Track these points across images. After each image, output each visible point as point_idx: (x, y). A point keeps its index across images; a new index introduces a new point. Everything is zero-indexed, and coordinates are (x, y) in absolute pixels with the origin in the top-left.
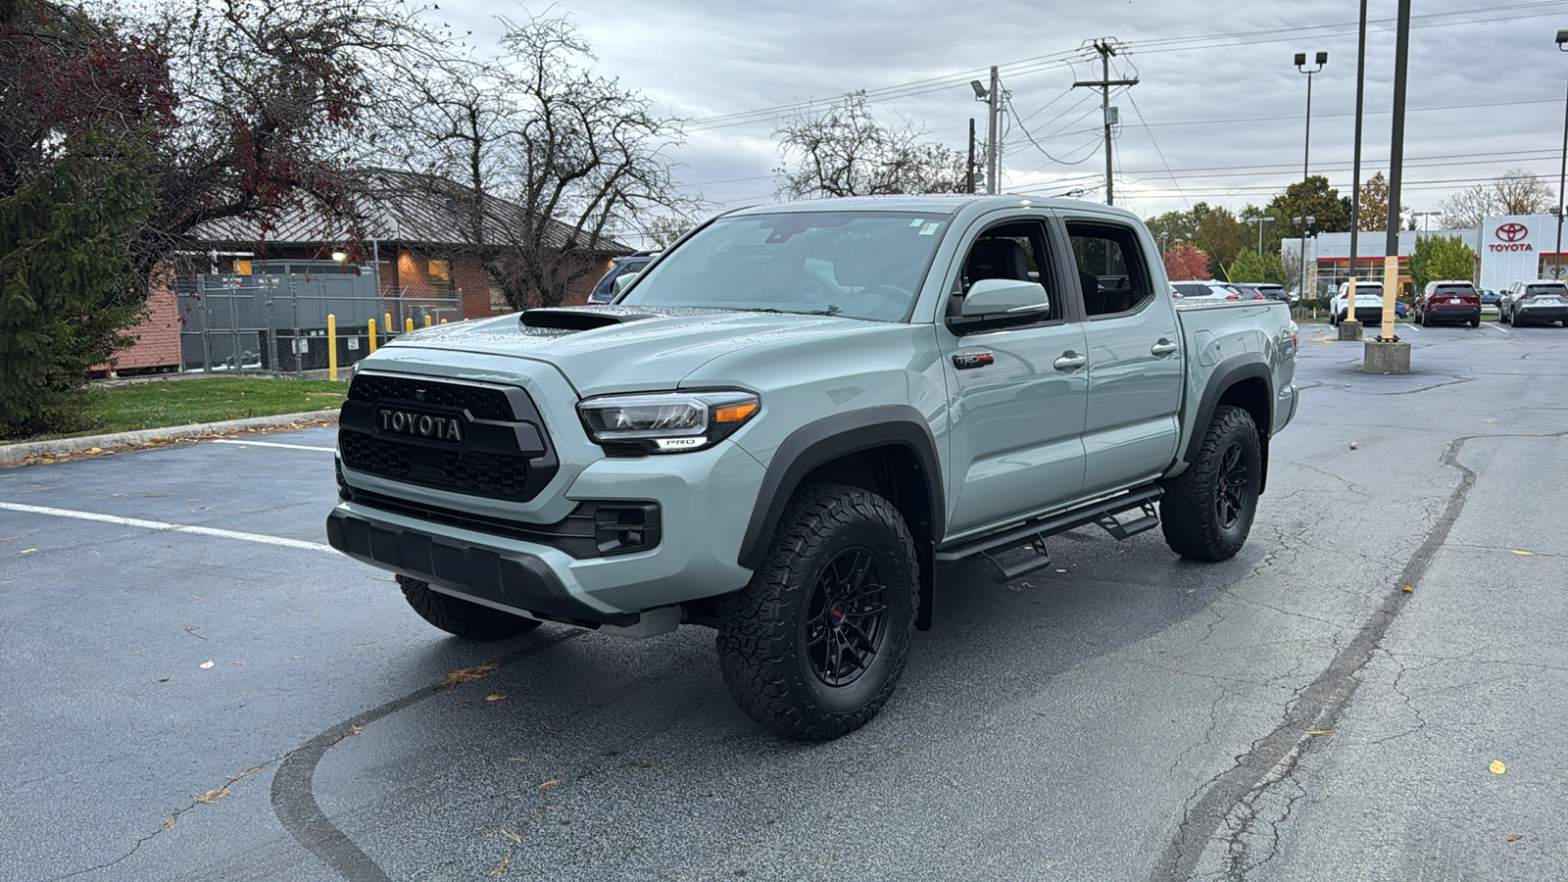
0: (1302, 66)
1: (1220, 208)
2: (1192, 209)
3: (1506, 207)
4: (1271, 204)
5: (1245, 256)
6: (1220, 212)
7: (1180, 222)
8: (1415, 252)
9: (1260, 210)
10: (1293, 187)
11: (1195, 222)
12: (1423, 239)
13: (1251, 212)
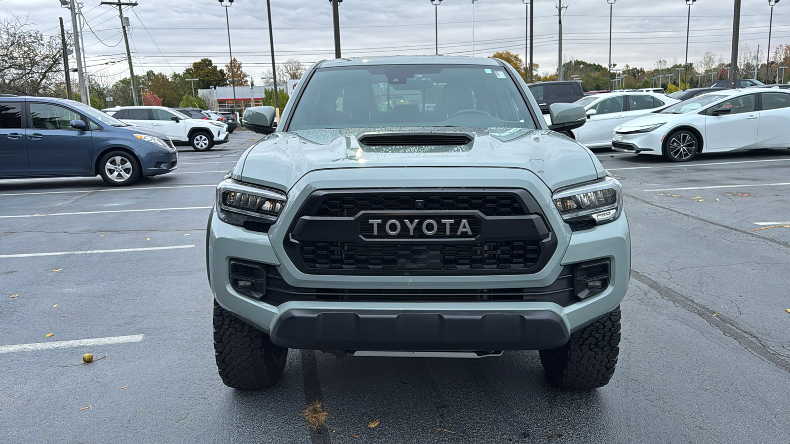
0: (222, 3)
1: (160, 73)
2: (145, 74)
3: (290, 76)
4: (185, 72)
5: (187, 98)
6: (161, 75)
7: (140, 81)
8: (265, 96)
9: (180, 75)
10: (195, 64)
11: (148, 80)
12: (267, 90)
13: (176, 76)
